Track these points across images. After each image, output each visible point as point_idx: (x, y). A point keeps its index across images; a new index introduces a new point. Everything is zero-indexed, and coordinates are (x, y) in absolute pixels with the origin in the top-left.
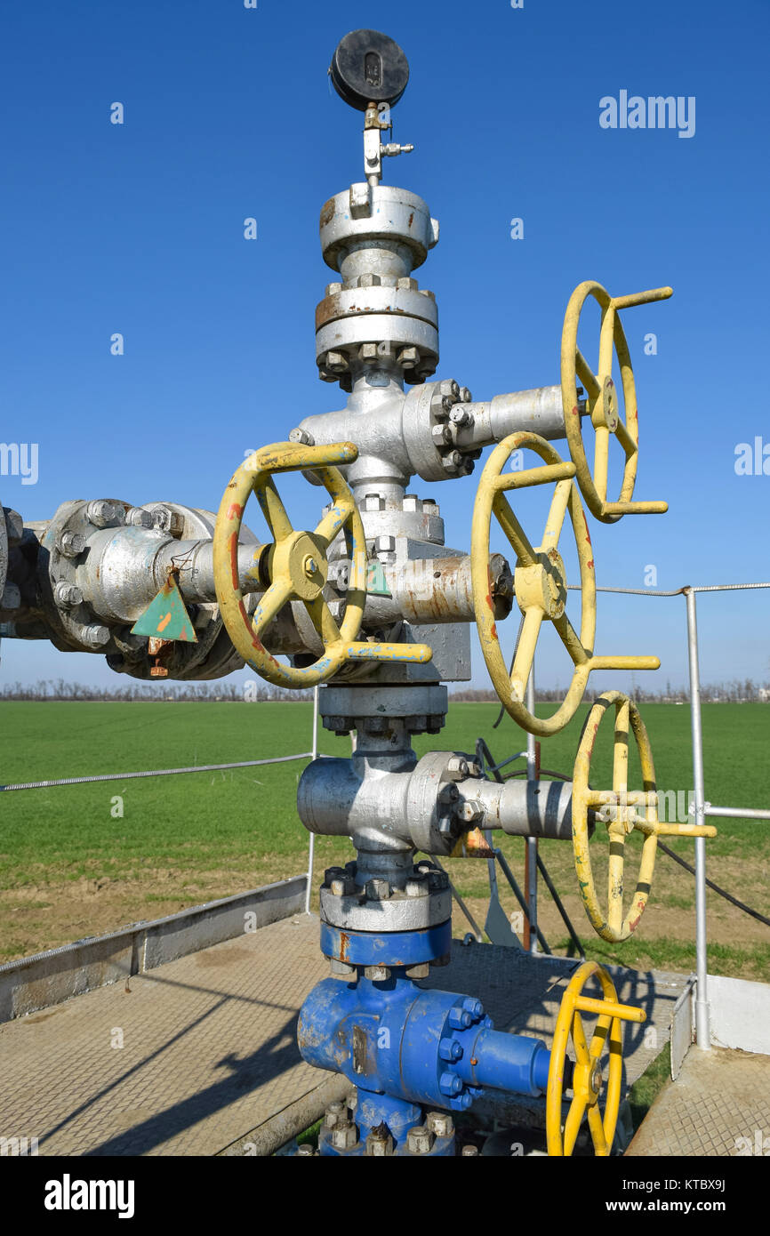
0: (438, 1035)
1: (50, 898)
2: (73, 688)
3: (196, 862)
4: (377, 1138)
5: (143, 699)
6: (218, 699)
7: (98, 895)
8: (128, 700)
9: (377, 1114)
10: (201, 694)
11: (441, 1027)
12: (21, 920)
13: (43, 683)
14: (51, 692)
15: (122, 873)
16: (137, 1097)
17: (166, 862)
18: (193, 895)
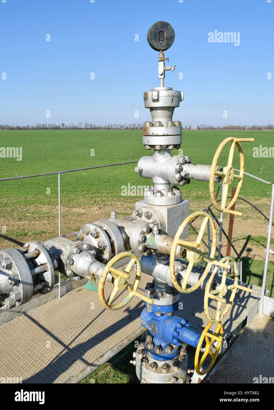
0: (173, 331)
1: (85, 211)
2: (90, 125)
3: (129, 200)
4: (158, 349)
5: (114, 129)
6: (139, 129)
7: (100, 211)
8: (109, 129)
9: (158, 342)
10: (133, 127)
11: (174, 329)
12: (77, 219)
13: (80, 124)
14: (83, 127)
15: (107, 203)
16: (103, 321)
17: (120, 199)
18: (128, 213)
